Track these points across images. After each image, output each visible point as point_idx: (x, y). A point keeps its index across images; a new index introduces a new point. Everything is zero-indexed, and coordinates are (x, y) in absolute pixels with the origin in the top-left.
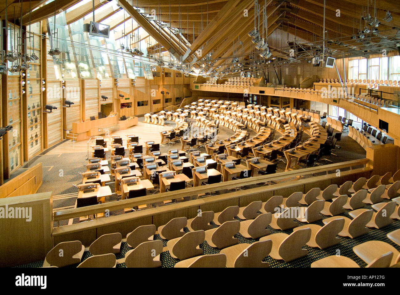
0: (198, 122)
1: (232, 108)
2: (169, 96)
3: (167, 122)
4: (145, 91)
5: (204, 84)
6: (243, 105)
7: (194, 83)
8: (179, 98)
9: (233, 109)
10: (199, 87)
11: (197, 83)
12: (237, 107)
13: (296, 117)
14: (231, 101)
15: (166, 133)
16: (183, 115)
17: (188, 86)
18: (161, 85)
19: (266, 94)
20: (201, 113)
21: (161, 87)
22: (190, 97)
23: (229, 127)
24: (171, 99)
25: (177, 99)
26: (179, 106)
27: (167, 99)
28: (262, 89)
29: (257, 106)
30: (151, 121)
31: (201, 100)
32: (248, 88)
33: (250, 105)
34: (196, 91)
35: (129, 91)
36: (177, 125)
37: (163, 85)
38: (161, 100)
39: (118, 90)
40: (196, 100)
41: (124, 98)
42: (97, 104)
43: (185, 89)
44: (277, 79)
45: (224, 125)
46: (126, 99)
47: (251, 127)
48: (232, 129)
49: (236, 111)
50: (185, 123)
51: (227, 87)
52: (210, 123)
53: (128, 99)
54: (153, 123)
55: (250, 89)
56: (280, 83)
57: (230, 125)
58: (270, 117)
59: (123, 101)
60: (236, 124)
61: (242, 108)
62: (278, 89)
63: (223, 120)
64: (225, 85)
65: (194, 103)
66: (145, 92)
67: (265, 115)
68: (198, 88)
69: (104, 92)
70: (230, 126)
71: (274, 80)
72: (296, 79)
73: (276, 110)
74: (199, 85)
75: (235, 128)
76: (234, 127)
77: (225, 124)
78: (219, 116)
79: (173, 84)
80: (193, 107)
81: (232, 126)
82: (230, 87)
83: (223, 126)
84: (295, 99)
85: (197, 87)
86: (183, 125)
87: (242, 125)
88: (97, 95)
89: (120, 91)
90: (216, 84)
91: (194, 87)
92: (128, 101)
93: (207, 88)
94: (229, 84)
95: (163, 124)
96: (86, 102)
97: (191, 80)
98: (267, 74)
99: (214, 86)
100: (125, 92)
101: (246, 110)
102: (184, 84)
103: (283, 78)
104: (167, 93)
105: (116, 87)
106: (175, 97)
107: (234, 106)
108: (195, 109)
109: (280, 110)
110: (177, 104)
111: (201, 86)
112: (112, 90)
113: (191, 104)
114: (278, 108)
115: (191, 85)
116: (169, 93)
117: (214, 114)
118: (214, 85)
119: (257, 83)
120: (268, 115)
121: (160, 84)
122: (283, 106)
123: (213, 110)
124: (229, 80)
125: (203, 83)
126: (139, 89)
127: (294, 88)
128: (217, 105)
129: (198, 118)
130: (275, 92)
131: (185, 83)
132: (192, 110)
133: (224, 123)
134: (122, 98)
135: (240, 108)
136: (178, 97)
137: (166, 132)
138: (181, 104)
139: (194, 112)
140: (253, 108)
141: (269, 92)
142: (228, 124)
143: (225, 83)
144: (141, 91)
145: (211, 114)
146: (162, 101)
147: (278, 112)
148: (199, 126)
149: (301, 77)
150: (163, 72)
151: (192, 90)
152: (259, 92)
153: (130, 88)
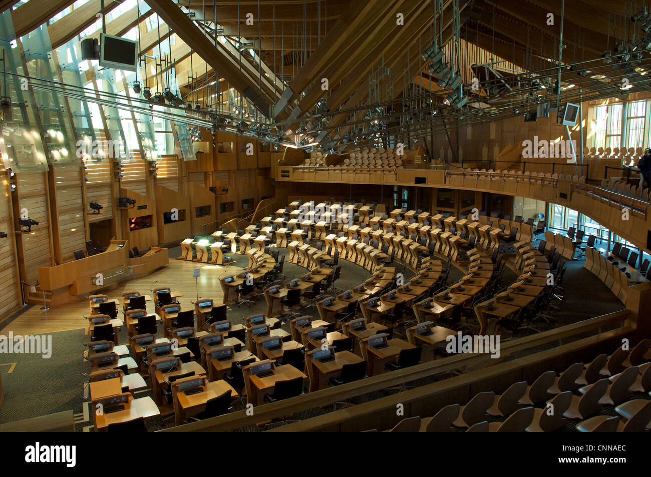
0: (294, 253)
1: (361, 219)
2: (228, 198)
3: (228, 256)
4: (177, 187)
5: (302, 166)
6: (382, 212)
7: (280, 164)
8: (248, 200)
9: (363, 222)
10: (291, 174)
11: (285, 164)
12: (371, 216)
13: (488, 232)
14: (357, 204)
15: (233, 281)
16: (261, 238)
17: (266, 171)
18: (210, 173)
19: (428, 185)
20: (298, 232)
21: (211, 176)
22: (270, 197)
23: (356, 260)
24: (232, 203)
25: (245, 201)
26: (249, 220)
27: (225, 204)
28: (421, 173)
29: (411, 213)
30: (195, 257)
31: (295, 203)
32: (393, 173)
33: (397, 211)
34: (285, 182)
35: (145, 190)
36: (250, 262)
37: (216, 171)
38: (212, 206)
39: (123, 187)
40: (285, 204)
41: (137, 205)
42: (82, 223)
43: (260, 179)
44: (450, 151)
45: (347, 257)
46: (140, 208)
47: (402, 257)
48: (364, 265)
49: (368, 225)
50: (268, 256)
51: (348, 171)
52: (320, 253)
53: (145, 207)
54: (200, 261)
55: (396, 174)
56: (456, 160)
57: (359, 256)
58: (439, 235)
59: (134, 213)
60: (372, 254)
61: (381, 219)
62: (452, 172)
63: (344, 247)
64: (344, 166)
65: (282, 211)
66: (177, 191)
67: (429, 232)
68: (288, 176)
69: (94, 194)
70: (359, 259)
71: (442, 152)
72: (487, 149)
73: (450, 219)
74: (290, 168)
75: (370, 263)
76: (367, 260)
77: (349, 256)
78: (336, 238)
79: (236, 169)
80: (280, 220)
81: (363, 259)
82: (354, 171)
83: (345, 259)
84: (484, 193)
85: (285, 174)
86: (265, 262)
87: (384, 255)
88: (80, 201)
89: (126, 190)
90: (325, 167)
91: (280, 174)
92: (144, 213)
93: (306, 174)
94: (351, 165)
95: (220, 261)
96: (60, 218)
97: (272, 156)
98: (429, 138)
99: (322, 170)
100: (136, 191)
101: (390, 221)
102: (258, 168)
103: (461, 147)
104: (223, 191)
105: (117, 180)
106: (242, 198)
107: (364, 214)
108: (284, 225)
109: (458, 219)
110: (245, 216)
111: (293, 172)
112: (109, 188)
113: (275, 214)
114: (452, 214)
115: (272, 169)
116: (227, 190)
117: (324, 234)
118: (321, 168)
119: (410, 161)
120: (435, 231)
121: (208, 170)
122: (461, 211)
123: (321, 223)
124: (353, 155)
125: (298, 164)
126: (166, 185)
127: (484, 171)
128: (328, 214)
129: (294, 244)
130: (447, 179)
131: (261, 167)
132: (278, 226)
133: (347, 254)
134: (132, 205)
135: (376, 219)
136: (247, 198)
137: (232, 278)
138: (255, 214)
139: (283, 230)
140: (403, 217)
141: (435, 179)
142: (354, 255)
143: (344, 163)
144: (171, 188)
145: (318, 234)
146: (213, 209)
147: (454, 223)
148: (295, 261)
149: (497, 144)
150: (214, 142)
151: (276, 180)
152: (414, 180)
153: (146, 182)
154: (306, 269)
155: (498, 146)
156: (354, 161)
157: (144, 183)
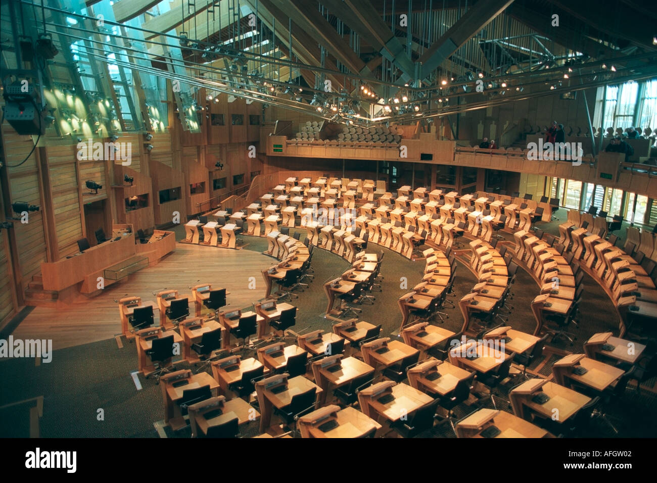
2: (222, 174)
4: (171, 162)
5: (295, 140)
10: (284, 149)
12: (375, 193)
16: (274, 219)
18: (204, 147)
19: (435, 161)
21: (204, 150)
22: (260, 173)
24: (225, 179)
25: (237, 177)
26: (245, 197)
27: (215, 181)
31: (291, 180)
33: (405, 189)
38: (206, 183)
39: (116, 162)
51: (345, 146)
61: (392, 197)
64: (340, 141)
65: (280, 188)
66: (171, 166)
68: (281, 151)
69: (87, 171)
73: (481, 201)
79: (228, 142)
82: (352, 146)
85: (278, 148)
89: (120, 166)
90: (321, 141)
91: (272, 148)
93: (300, 149)
94: (347, 140)
99: (317, 145)
101: (401, 199)
102: (247, 142)
106: (233, 174)
108: (288, 203)
110: (236, 192)
111: (287, 146)
118: (316, 142)
124: (346, 130)
125: (291, 139)
126: (160, 159)
130: (457, 156)
131: (251, 140)
134: (130, 184)
136: (238, 174)
138: (249, 191)
143: (339, 138)
144: (165, 163)
146: (207, 187)
149: (494, 122)
150: (208, 113)
151: (267, 155)
152: (419, 157)
153: (140, 157)
154: (341, 258)
155: (495, 124)
156: (348, 136)
157: (138, 159)
